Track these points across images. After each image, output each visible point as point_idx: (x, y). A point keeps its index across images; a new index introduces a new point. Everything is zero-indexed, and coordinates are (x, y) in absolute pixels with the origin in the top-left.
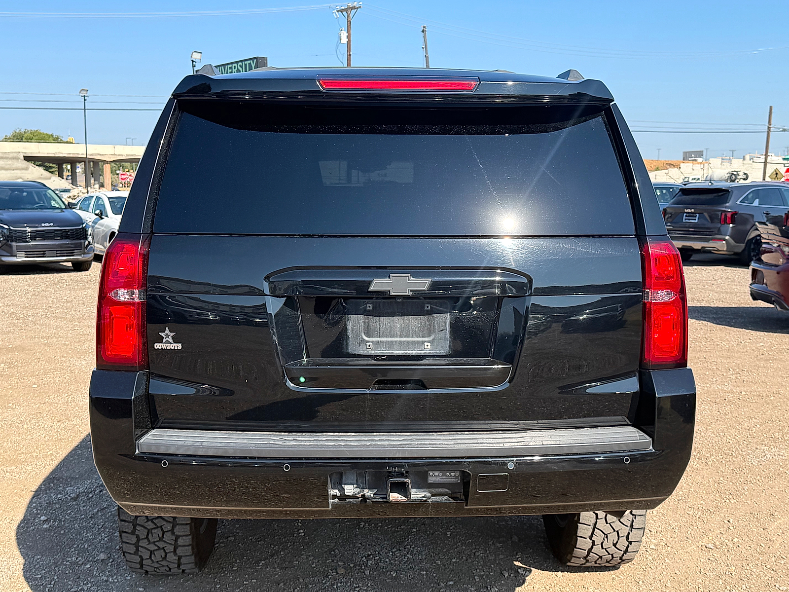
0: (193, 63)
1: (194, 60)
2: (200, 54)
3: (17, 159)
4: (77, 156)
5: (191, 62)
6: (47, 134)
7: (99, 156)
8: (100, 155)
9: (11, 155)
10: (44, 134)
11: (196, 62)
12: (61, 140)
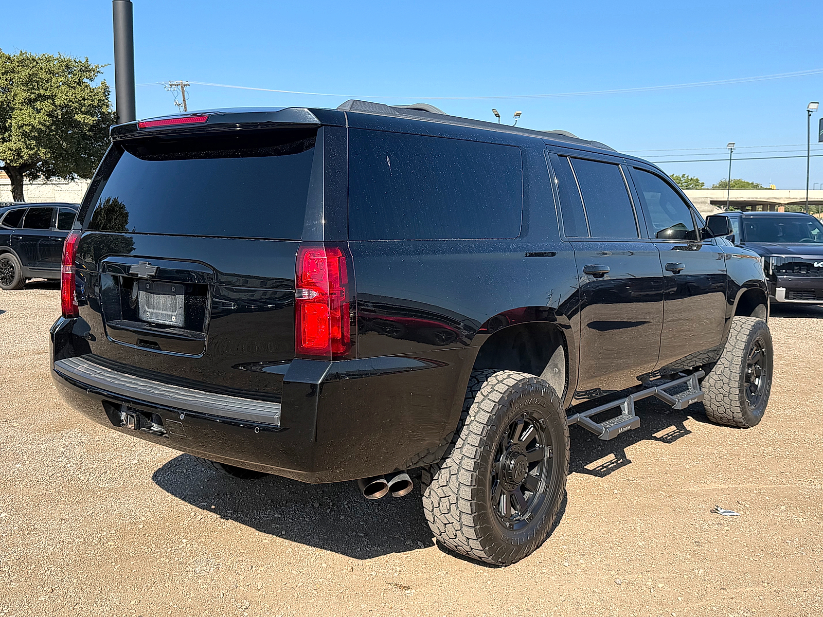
0: (809, 113)
1: (810, 110)
2: (817, 104)
3: (704, 203)
4: (755, 200)
5: (807, 112)
6: (747, 183)
7: (775, 200)
8: (776, 198)
9: (700, 200)
10: (745, 182)
11: (812, 112)
12: (761, 187)
